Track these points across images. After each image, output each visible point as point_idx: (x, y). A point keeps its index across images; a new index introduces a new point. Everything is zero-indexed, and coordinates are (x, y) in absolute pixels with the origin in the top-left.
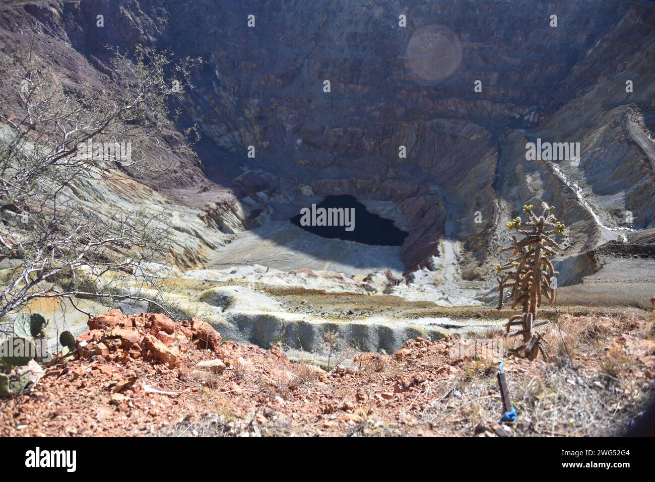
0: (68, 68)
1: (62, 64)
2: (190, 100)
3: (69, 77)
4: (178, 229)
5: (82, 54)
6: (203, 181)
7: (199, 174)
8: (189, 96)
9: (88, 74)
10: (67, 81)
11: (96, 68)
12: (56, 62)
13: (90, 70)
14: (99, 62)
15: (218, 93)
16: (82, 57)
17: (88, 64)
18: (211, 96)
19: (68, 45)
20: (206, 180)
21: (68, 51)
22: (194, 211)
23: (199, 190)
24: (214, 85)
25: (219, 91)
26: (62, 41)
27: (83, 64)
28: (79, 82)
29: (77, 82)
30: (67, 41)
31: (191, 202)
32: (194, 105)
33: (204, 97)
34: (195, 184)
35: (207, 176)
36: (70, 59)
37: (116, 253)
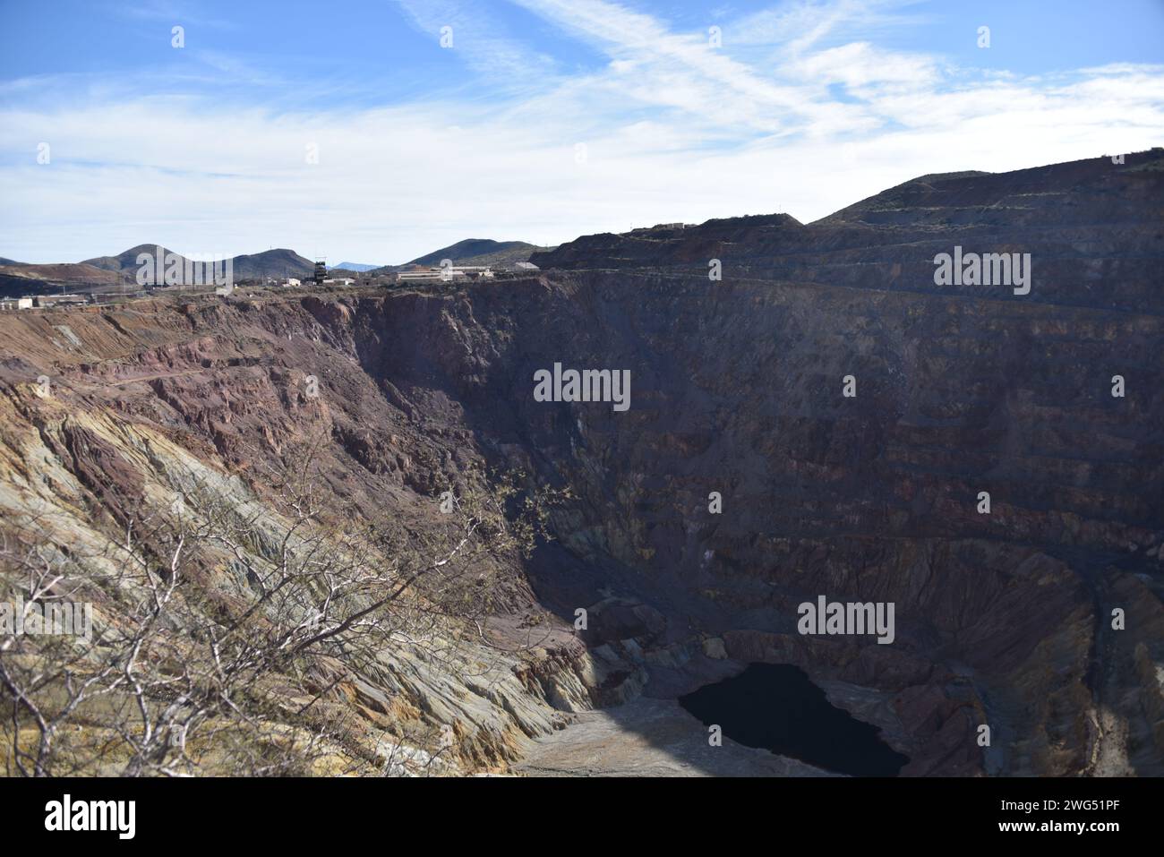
0: (347, 396)
1: (339, 390)
2: (529, 464)
3: (346, 411)
4: (473, 688)
5: (372, 377)
6: (531, 606)
7: (526, 594)
8: (528, 458)
9: (375, 408)
10: (343, 418)
11: (389, 401)
12: (331, 385)
13: (379, 403)
14: (396, 391)
15: (576, 457)
16: (371, 382)
17: (378, 393)
18: (564, 462)
19: (353, 361)
20: (536, 606)
21: (352, 370)
22: (507, 660)
23: (522, 621)
24: (572, 444)
25: (579, 455)
26: (346, 354)
27: (371, 392)
28: (359, 418)
29: (356, 420)
30: (354, 356)
31: (505, 642)
32: (534, 473)
33: (554, 462)
34: (515, 610)
35: (539, 598)
36: (353, 383)
37: (361, 718)
